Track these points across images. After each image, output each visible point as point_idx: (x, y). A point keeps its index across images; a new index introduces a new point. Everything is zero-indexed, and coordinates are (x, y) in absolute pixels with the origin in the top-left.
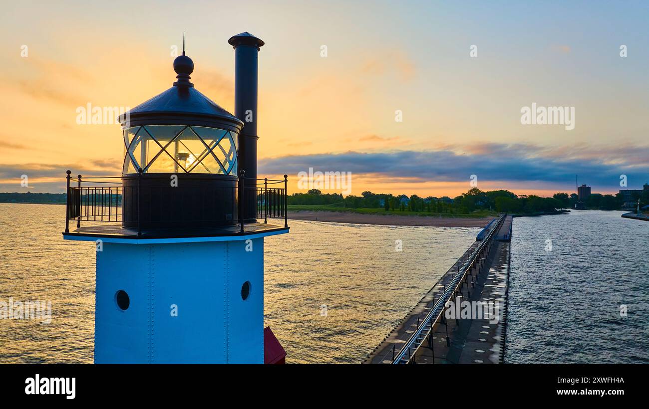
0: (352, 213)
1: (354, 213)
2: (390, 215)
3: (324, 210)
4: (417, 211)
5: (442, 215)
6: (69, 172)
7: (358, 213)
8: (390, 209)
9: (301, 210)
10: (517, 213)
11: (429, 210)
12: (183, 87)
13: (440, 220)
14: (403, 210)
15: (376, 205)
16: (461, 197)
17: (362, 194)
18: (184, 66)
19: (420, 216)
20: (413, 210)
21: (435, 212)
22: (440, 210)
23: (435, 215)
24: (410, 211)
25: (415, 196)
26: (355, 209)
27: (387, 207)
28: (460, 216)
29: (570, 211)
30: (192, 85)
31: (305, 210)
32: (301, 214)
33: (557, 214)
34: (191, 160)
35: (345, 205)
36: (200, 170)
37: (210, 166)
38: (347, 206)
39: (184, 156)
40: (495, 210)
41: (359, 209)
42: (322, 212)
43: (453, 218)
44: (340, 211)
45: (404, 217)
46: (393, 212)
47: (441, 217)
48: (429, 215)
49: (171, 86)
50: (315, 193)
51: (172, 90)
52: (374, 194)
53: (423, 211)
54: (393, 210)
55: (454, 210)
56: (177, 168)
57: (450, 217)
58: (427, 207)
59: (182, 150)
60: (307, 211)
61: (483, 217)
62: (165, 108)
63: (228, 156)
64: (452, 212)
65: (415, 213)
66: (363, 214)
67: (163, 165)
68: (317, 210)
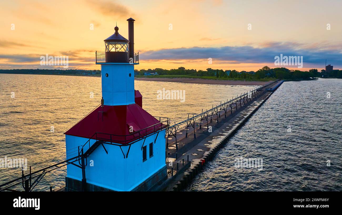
0: (200, 79)
1: (201, 79)
2: (218, 80)
3: (186, 77)
4: (233, 78)
5: (245, 80)
6: (96, 51)
7: (203, 79)
8: (219, 77)
9: (174, 77)
10: (287, 79)
11: (239, 78)
12: (117, 33)
13: (244, 82)
14: (226, 77)
15: (213, 75)
16: (259, 71)
17: (207, 70)
18: (116, 29)
19: (234, 80)
20: (231, 77)
21: (242, 78)
22: (245, 78)
23: (242, 80)
24: (229, 78)
25: (235, 70)
26: (201, 77)
27: (218, 76)
28: (255, 80)
29: (318, 79)
30: (118, 33)
31: (176, 77)
32: (174, 79)
33: (310, 80)
34: (119, 49)
35: (196, 75)
36: (120, 51)
37: (122, 50)
38: (197, 75)
39: (117, 48)
40: (276, 78)
41: (203, 77)
42: (185, 78)
43: (251, 81)
44: (194, 78)
45: (226, 81)
46: (221, 78)
47: (245, 81)
48: (239, 80)
49: (114, 33)
50: (182, 69)
51: (114, 34)
52: (213, 70)
53: (236, 78)
54: (221, 77)
55: (252, 77)
56: (116, 50)
57: (250, 81)
58: (238, 76)
59: (117, 47)
60: (177, 78)
61: (267, 81)
62: (113, 39)
63: (126, 48)
64: (251, 78)
65: (231, 79)
66: (205, 79)
67: (113, 50)
68: (182, 77)
